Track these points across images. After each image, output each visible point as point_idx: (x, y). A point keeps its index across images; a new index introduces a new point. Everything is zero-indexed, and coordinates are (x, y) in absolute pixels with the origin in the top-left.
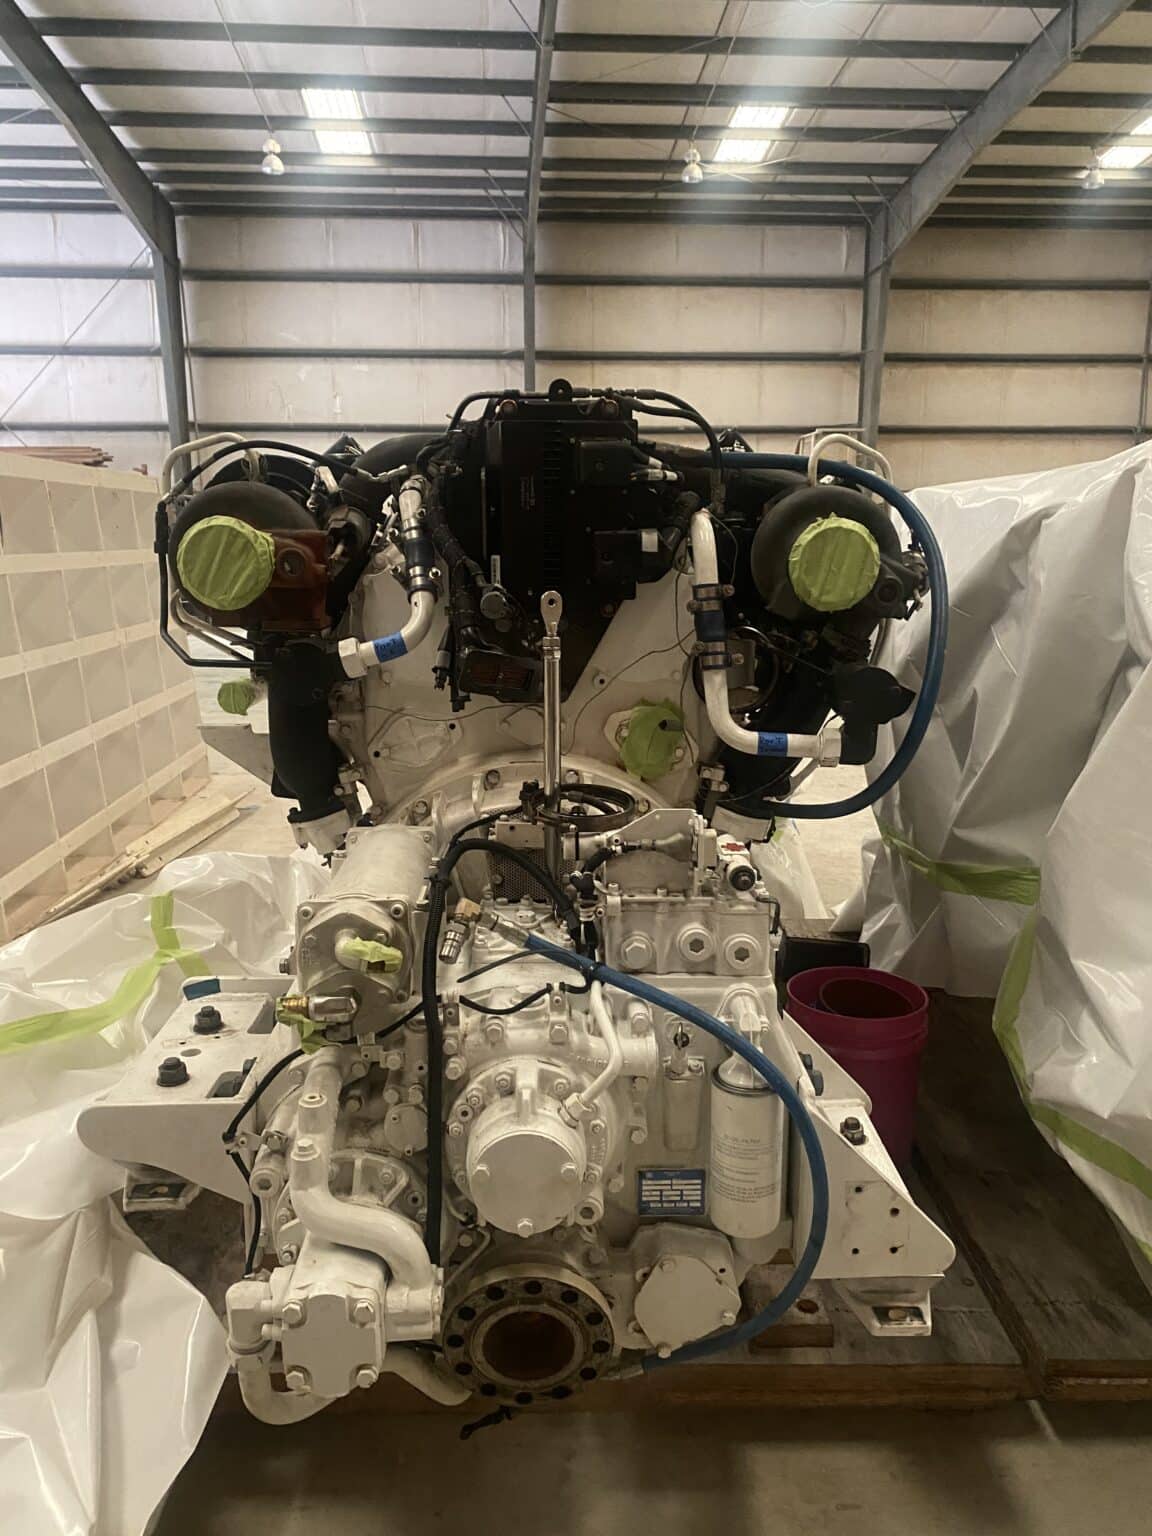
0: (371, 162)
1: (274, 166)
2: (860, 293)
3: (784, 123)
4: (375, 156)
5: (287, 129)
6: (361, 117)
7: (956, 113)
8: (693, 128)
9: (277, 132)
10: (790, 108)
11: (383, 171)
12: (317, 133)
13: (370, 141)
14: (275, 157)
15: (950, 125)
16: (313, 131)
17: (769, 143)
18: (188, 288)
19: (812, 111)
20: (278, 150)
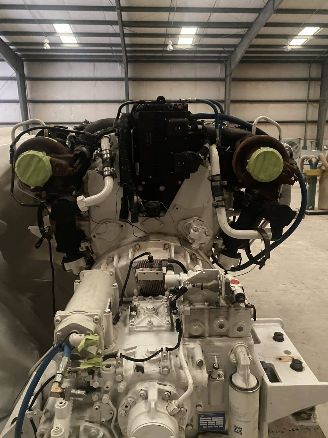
0: (77, 46)
1: (47, 47)
2: (224, 82)
3: (196, 33)
4: (78, 44)
5: (50, 36)
6: (72, 32)
7: (245, 29)
8: (169, 34)
9: (48, 37)
10: (197, 28)
11: (82, 48)
12: (60, 37)
13: (76, 39)
14: (48, 44)
15: (243, 33)
16: (59, 37)
17: (193, 39)
18: (28, 83)
19: (203, 29)
20: (48, 42)
